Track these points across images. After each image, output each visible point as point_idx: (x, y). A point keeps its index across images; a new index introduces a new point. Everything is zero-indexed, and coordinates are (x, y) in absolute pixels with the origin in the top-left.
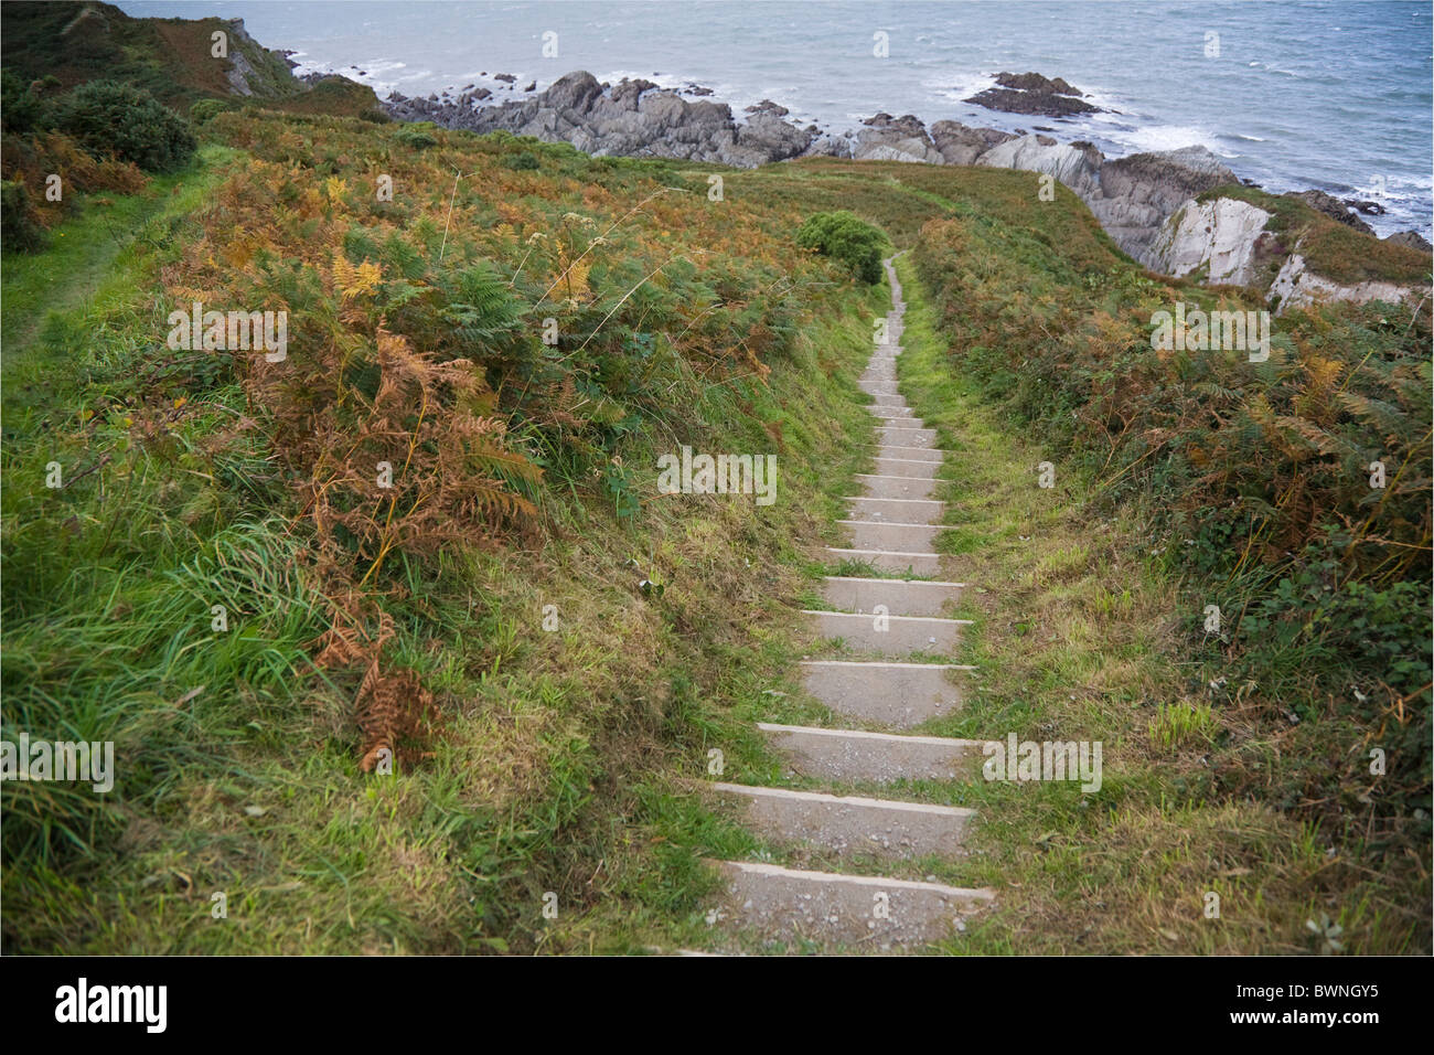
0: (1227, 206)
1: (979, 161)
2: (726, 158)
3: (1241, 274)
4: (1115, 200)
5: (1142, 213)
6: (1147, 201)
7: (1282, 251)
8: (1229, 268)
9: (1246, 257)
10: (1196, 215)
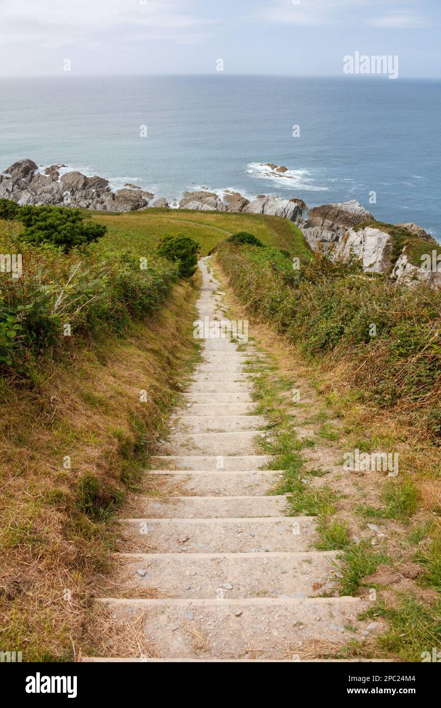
0: (369, 231)
1: (244, 208)
2: (109, 208)
3: (377, 265)
4: (315, 228)
5: (328, 235)
6: (330, 228)
7: (397, 254)
8: (372, 262)
9: (380, 257)
10: (354, 237)
